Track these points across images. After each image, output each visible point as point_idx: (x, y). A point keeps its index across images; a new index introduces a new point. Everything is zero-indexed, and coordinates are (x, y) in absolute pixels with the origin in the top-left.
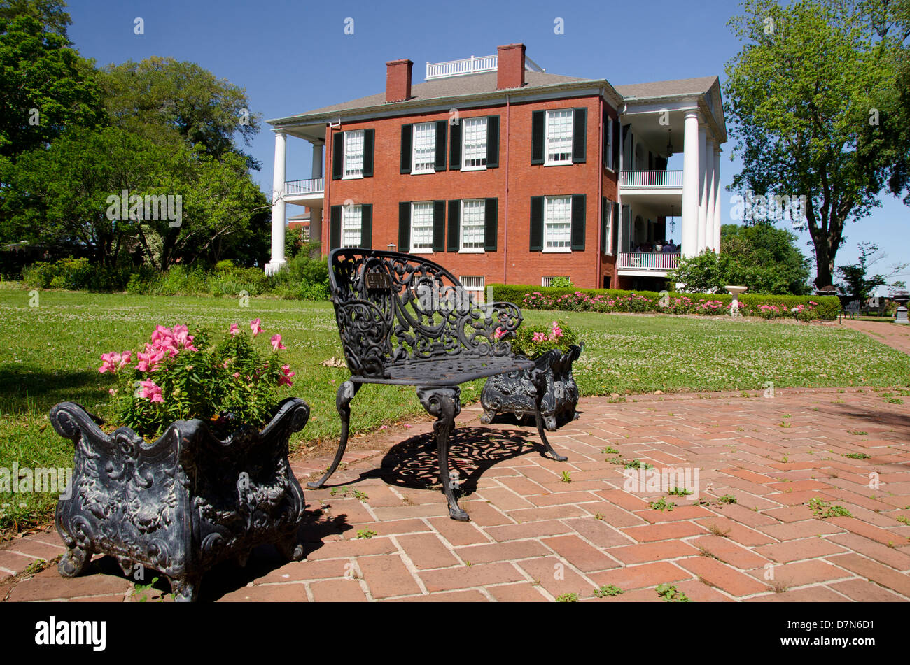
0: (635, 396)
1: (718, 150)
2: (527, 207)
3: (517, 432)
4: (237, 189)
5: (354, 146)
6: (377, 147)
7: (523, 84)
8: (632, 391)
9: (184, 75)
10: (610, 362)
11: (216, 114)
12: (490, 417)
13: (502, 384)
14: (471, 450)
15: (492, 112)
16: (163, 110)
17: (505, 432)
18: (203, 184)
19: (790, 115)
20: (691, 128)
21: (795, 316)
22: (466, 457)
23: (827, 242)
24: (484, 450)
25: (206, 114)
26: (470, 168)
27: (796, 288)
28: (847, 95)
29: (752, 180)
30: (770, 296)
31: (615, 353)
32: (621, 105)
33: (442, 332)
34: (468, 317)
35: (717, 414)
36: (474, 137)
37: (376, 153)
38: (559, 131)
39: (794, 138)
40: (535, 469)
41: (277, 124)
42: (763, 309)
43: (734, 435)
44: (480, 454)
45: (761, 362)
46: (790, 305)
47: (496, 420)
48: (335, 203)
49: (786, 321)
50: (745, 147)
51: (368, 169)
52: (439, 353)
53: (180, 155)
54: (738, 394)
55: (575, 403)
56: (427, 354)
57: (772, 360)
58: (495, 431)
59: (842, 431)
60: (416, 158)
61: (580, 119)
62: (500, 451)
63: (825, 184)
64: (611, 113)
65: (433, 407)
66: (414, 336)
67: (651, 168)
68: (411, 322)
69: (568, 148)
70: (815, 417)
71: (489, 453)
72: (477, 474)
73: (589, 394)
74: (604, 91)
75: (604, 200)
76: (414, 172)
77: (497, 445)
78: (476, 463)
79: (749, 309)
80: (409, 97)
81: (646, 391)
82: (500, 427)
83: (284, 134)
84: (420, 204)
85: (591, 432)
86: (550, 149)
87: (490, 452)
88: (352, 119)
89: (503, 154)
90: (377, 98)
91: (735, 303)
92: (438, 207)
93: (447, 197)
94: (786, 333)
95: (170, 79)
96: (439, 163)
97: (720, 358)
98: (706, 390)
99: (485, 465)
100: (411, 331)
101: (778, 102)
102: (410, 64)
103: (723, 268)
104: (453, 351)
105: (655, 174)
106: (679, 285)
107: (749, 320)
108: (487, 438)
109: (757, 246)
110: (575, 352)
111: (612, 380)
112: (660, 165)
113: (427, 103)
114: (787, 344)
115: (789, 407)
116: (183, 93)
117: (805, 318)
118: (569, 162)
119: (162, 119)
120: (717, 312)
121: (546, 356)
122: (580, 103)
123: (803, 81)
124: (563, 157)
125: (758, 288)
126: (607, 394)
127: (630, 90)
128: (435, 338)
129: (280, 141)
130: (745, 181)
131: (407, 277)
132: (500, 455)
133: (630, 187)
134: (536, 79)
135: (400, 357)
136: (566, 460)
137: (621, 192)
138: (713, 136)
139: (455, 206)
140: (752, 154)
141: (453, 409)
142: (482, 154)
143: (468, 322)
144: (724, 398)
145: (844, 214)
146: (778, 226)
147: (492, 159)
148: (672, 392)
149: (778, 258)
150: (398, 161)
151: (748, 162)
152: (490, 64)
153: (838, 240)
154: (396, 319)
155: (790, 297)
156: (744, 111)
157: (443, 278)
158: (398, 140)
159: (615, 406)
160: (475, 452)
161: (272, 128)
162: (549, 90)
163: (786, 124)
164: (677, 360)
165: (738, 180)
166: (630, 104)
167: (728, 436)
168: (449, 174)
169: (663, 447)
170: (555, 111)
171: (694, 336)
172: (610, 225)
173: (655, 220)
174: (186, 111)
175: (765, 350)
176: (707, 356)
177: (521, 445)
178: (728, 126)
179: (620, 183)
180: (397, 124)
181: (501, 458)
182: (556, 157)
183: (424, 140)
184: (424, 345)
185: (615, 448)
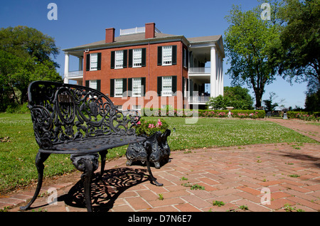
0: (195, 150)
1: (222, 60)
2: (156, 80)
3: (142, 170)
4: (49, 74)
5: (94, 59)
6: (102, 59)
7: (154, 37)
8: (194, 148)
9: (31, 32)
10: (185, 136)
11: (43, 47)
12: (130, 163)
13: (135, 148)
14: (118, 180)
15: (143, 47)
16: (23, 46)
17: (136, 170)
18: (36, 72)
19: (246, 49)
20: (213, 52)
21: (251, 117)
22: (113, 185)
23: (259, 92)
24: (123, 180)
25: (39, 47)
26: (136, 67)
27: (250, 108)
28: (264, 42)
29: (234, 71)
30: (241, 110)
31: (187, 132)
32: (189, 45)
33: (101, 124)
34: (115, 117)
35: (230, 157)
36: (137, 55)
37: (102, 61)
38: (167, 53)
39: (247, 56)
40: (147, 191)
41: (66, 51)
42: (239, 115)
43: (239, 167)
44: (121, 183)
45: (243, 134)
46: (249, 113)
47: (133, 164)
48: (87, 79)
49: (248, 119)
50: (231, 60)
51: (99, 67)
52: (100, 134)
53: (27, 61)
54: (237, 147)
55: (169, 155)
56: (94, 135)
57: (247, 133)
58: (131, 170)
59: (283, 163)
60: (116, 63)
61: (174, 49)
62: (131, 181)
63: (258, 72)
64: (185, 47)
65: (80, 166)
66: (86, 126)
67: (199, 66)
68: (85, 120)
69: (170, 59)
70: (269, 157)
71: (126, 183)
72: (116, 196)
73: (176, 150)
74: (183, 40)
75: (183, 78)
76: (116, 68)
77: (131, 177)
78: (117, 189)
79: (235, 115)
80: (114, 41)
81: (199, 147)
82: (134, 167)
83: (68, 54)
84: (118, 80)
85: (176, 168)
86: (164, 60)
87: (127, 181)
88: (93, 49)
89: (147, 62)
90: (102, 42)
91: (230, 113)
92: (124, 81)
93: (128, 77)
94: (249, 123)
95: (26, 34)
96: (125, 65)
97: (227, 133)
98: (224, 146)
99: (121, 190)
100: (85, 124)
101: (242, 44)
102: (114, 29)
103: (225, 100)
104: (107, 133)
105: (201, 68)
106: (210, 107)
107: (235, 119)
108: (127, 174)
109: (236, 94)
110: (168, 132)
111: (186, 143)
112: (203, 66)
113: (120, 44)
114: (250, 127)
115: (258, 152)
116: (31, 39)
117: (254, 118)
118: (171, 64)
119: (22, 49)
120: (224, 117)
121: (154, 134)
122: (174, 44)
123: (250, 37)
124: (169, 62)
125: (237, 108)
126: (184, 149)
127: (192, 39)
128: (98, 127)
129: (67, 57)
130: (231, 71)
131: (83, 97)
132: (131, 183)
133: (192, 73)
134: (158, 35)
135: (78, 137)
136: (162, 185)
137: (189, 75)
138: (220, 56)
139: (130, 80)
140: (234, 62)
141: (92, 167)
142: (140, 61)
143: (115, 119)
144: (232, 150)
145: (265, 82)
146: (243, 87)
147: (143, 63)
148: (210, 147)
149: (243, 98)
150: (110, 64)
151: (232, 65)
152: (143, 30)
153: (263, 91)
154: (76, 118)
155: (248, 110)
156: (231, 47)
157: (103, 98)
158: (110, 57)
159: (187, 155)
160: (119, 182)
161: (64, 52)
162: (163, 39)
163: (244, 51)
164: (211, 134)
165: (229, 71)
166: (192, 44)
167: (236, 168)
168: (128, 69)
169: (208, 175)
170: (165, 47)
171: (216, 125)
172: (185, 87)
173: (201, 85)
174: (32, 46)
175: (243, 129)
176: (222, 132)
177: (142, 177)
178: (225, 52)
179: (189, 72)
180: (109, 51)
181: (131, 185)
182: (166, 63)
183: (119, 57)
184: (92, 131)
185: (186, 177)
